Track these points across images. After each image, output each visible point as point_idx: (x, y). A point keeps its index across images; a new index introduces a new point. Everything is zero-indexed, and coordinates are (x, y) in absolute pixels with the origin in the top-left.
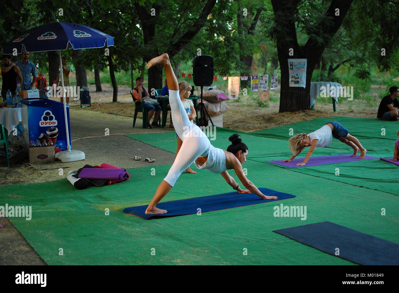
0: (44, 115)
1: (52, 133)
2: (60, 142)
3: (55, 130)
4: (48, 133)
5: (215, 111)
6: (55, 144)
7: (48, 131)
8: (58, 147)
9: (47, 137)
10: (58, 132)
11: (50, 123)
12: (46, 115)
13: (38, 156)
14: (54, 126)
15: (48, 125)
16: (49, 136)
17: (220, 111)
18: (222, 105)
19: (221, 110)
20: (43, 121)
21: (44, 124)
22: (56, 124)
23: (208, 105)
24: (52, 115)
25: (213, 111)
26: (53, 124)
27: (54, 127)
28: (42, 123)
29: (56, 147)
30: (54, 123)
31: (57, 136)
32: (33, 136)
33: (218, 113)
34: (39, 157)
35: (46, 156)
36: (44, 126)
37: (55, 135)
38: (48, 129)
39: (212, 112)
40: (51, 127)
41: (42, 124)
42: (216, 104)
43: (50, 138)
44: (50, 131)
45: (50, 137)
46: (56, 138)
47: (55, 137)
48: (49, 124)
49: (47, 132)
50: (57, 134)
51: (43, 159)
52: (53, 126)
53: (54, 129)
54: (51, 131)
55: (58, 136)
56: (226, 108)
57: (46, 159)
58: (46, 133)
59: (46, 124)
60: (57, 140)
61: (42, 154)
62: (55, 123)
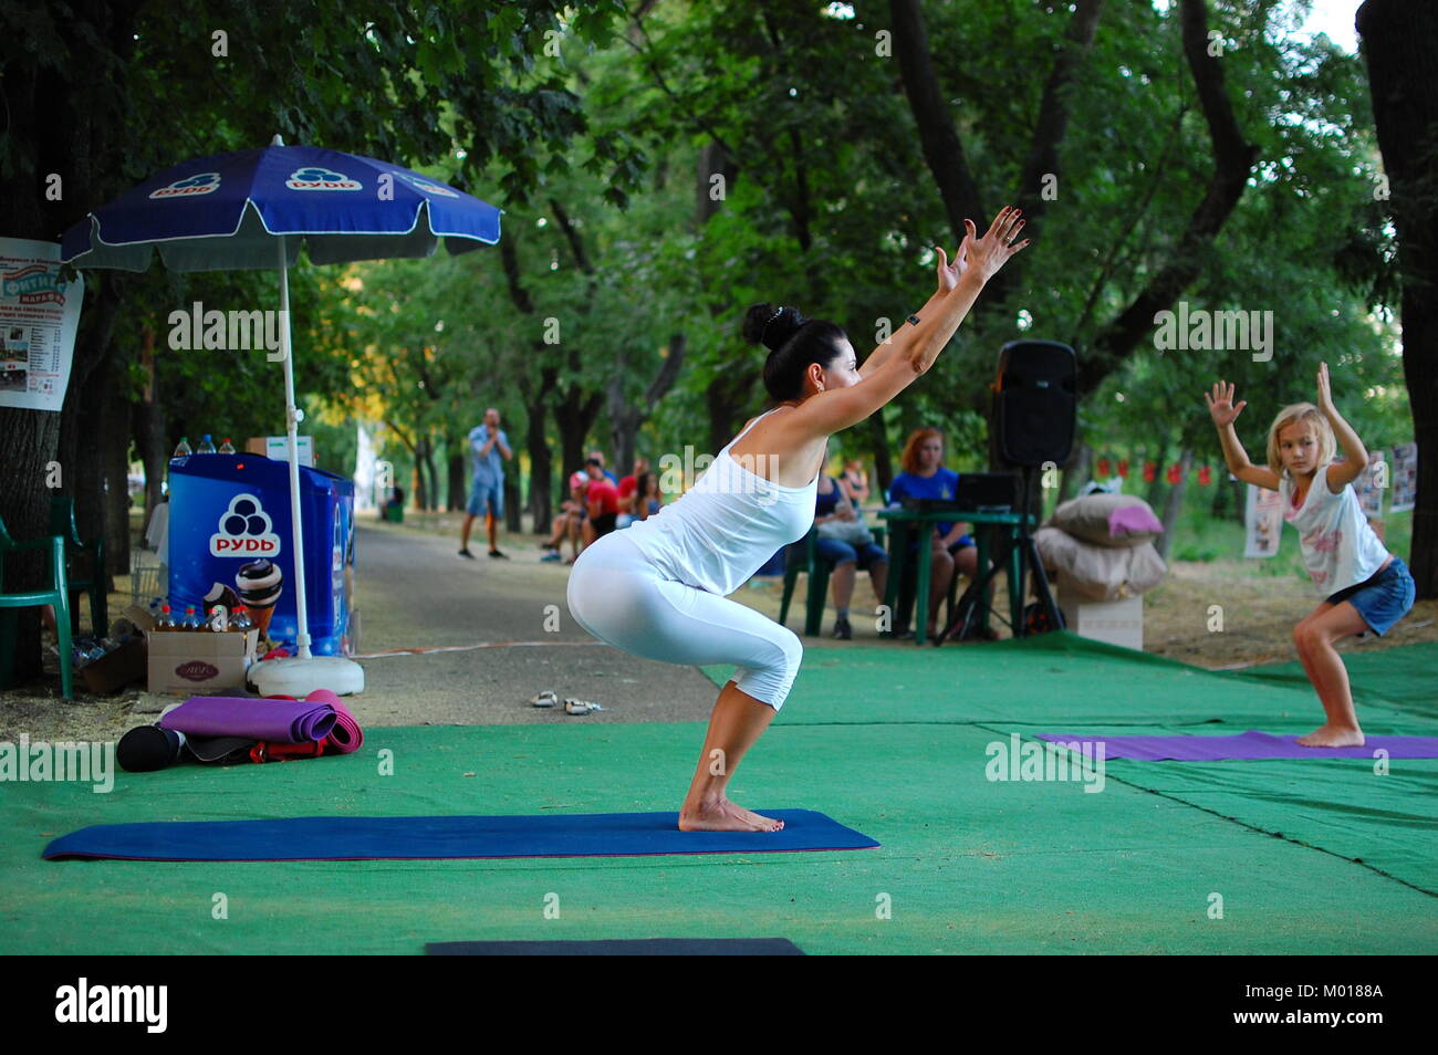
0: (231, 512)
1: (256, 586)
2: (285, 621)
3: (272, 572)
4: (242, 582)
5: (1101, 576)
6: (269, 629)
7: (241, 575)
8: (280, 643)
9: (236, 601)
10: (280, 583)
11: (252, 545)
12: (236, 512)
13: (179, 665)
14: (268, 559)
15: (242, 553)
16: (244, 596)
17: (1125, 582)
18: (1137, 558)
19: (1132, 580)
20: (223, 534)
21: (229, 548)
22: (275, 552)
23: (1076, 553)
24: (259, 512)
25: (1093, 576)
26: (263, 549)
27: (267, 563)
28: (219, 541)
29: (271, 643)
30: (267, 546)
31: (276, 596)
32: (182, 590)
33: (1117, 590)
34: (182, 671)
35: (213, 671)
36: (227, 553)
37: (268, 592)
38: (242, 566)
39: (1089, 581)
40: (256, 559)
41: (219, 547)
42: (1111, 553)
43: (249, 602)
44: (250, 576)
45: (249, 599)
46: (270, 605)
47: (269, 600)
48: (248, 548)
49: (238, 578)
50: (277, 591)
51: (200, 680)
52: (261, 559)
53: (268, 567)
54: (254, 575)
55: (281, 596)
56: (1155, 569)
57: (210, 682)
58: (234, 584)
59: (238, 546)
60: (275, 613)
61: (197, 659)
62: (272, 546)
